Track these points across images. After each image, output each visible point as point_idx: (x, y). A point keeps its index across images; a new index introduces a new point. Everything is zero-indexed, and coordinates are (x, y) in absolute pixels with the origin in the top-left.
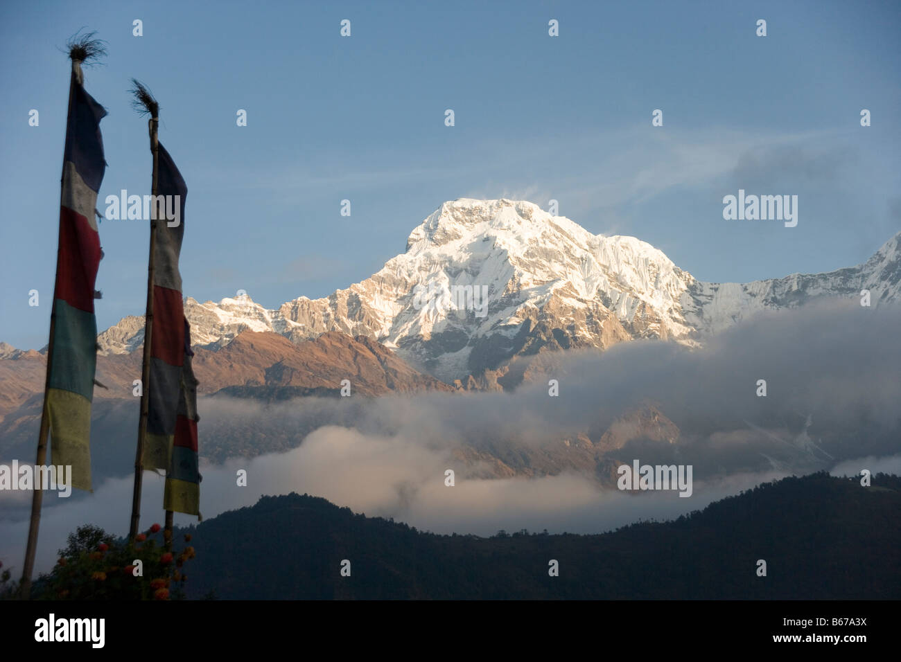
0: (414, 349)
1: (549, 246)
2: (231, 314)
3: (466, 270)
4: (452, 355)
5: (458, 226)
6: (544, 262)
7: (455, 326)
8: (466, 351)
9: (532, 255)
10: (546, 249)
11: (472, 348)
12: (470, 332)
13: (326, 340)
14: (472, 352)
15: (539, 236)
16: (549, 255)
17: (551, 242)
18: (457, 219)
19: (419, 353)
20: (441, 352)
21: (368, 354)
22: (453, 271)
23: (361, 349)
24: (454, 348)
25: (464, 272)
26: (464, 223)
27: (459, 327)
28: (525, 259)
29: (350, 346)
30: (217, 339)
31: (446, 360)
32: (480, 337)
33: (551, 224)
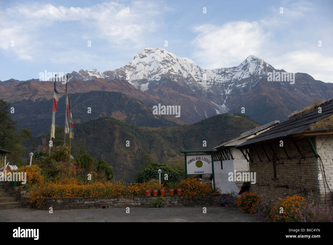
0: (135, 83)
1: (168, 59)
2: (92, 73)
3: (148, 65)
4: (144, 84)
5: (146, 54)
6: (166, 63)
7: (145, 78)
8: (148, 84)
9: (164, 62)
10: (167, 60)
11: (149, 83)
12: (148, 79)
13: (115, 81)
14: (149, 84)
15: (165, 57)
16: (168, 61)
17: (168, 58)
18: (146, 52)
19: (137, 84)
20: (142, 84)
21: (124, 84)
22: (145, 65)
23: (123, 83)
24: (145, 83)
25: (147, 65)
26: (147, 53)
27: (146, 78)
28: (162, 62)
29: (120, 82)
30: (89, 79)
31: (143, 86)
32: (151, 80)
33: (168, 54)
